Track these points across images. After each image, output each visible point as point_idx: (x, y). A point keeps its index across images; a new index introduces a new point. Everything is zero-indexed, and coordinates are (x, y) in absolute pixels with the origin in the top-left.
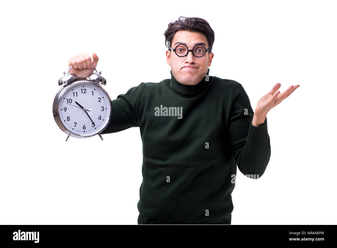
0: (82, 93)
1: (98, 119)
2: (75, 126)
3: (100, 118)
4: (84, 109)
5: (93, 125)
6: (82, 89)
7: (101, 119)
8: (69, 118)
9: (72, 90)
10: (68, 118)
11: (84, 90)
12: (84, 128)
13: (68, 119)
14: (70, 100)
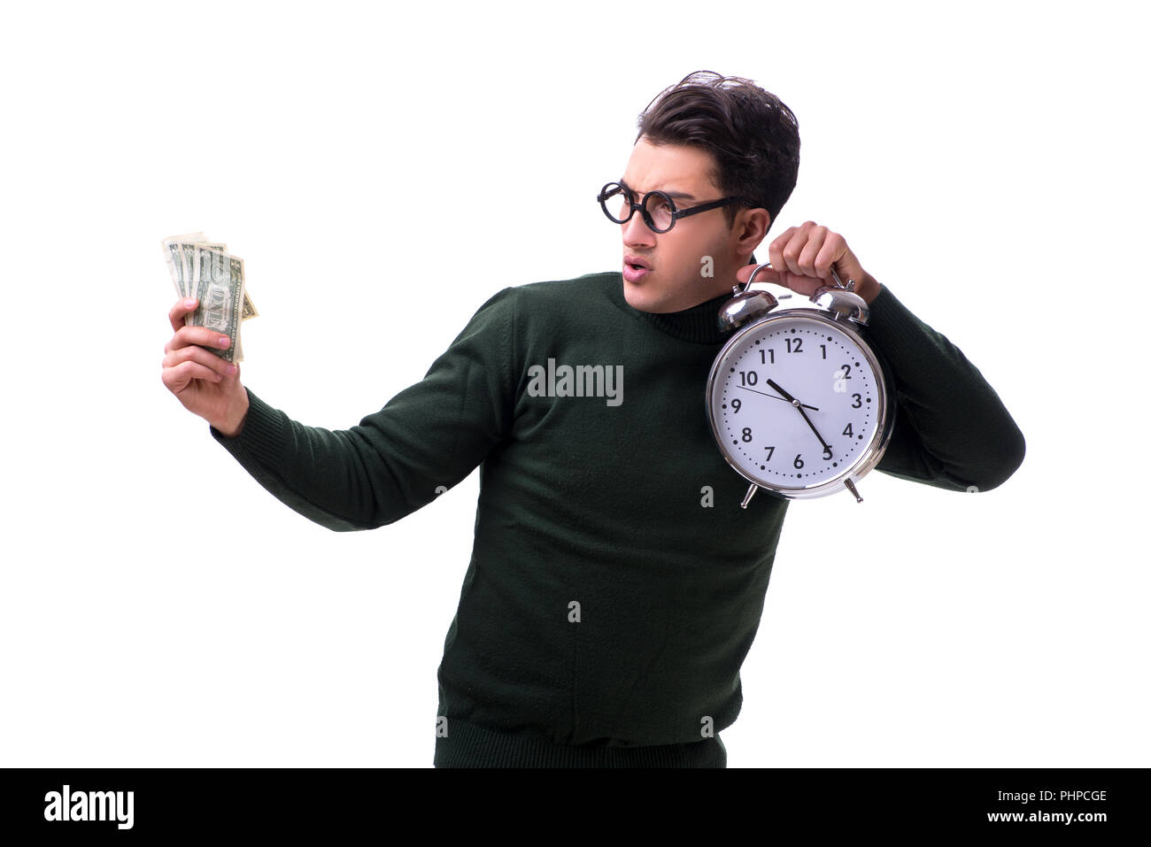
0: (789, 351)
1: (844, 434)
2: (768, 460)
3: (849, 431)
4: (794, 402)
5: (827, 455)
6: (788, 340)
7: (851, 434)
8: (748, 434)
9: (758, 342)
10: (747, 432)
11: (794, 341)
12: (799, 464)
13: (746, 434)
14: (752, 376)
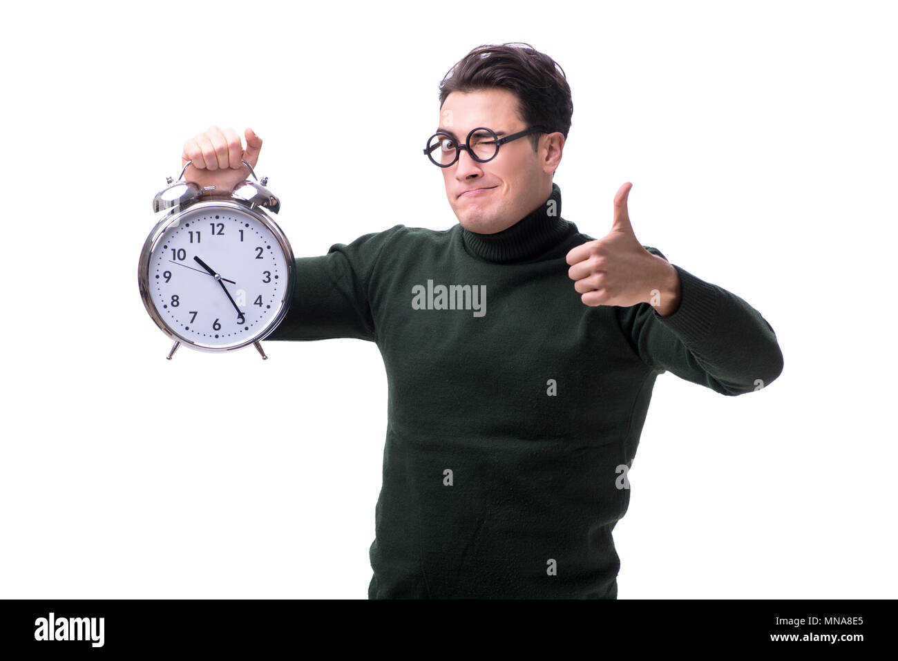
0: (213, 233)
1: (255, 303)
2: (192, 322)
3: (259, 301)
4: (216, 276)
5: (241, 320)
6: (213, 225)
7: (261, 304)
8: (176, 301)
9: (187, 225)
10: (175, 298)
11: (218, 226)
12: (217, 327)
13: (174, 300)
14: (182, 253)
